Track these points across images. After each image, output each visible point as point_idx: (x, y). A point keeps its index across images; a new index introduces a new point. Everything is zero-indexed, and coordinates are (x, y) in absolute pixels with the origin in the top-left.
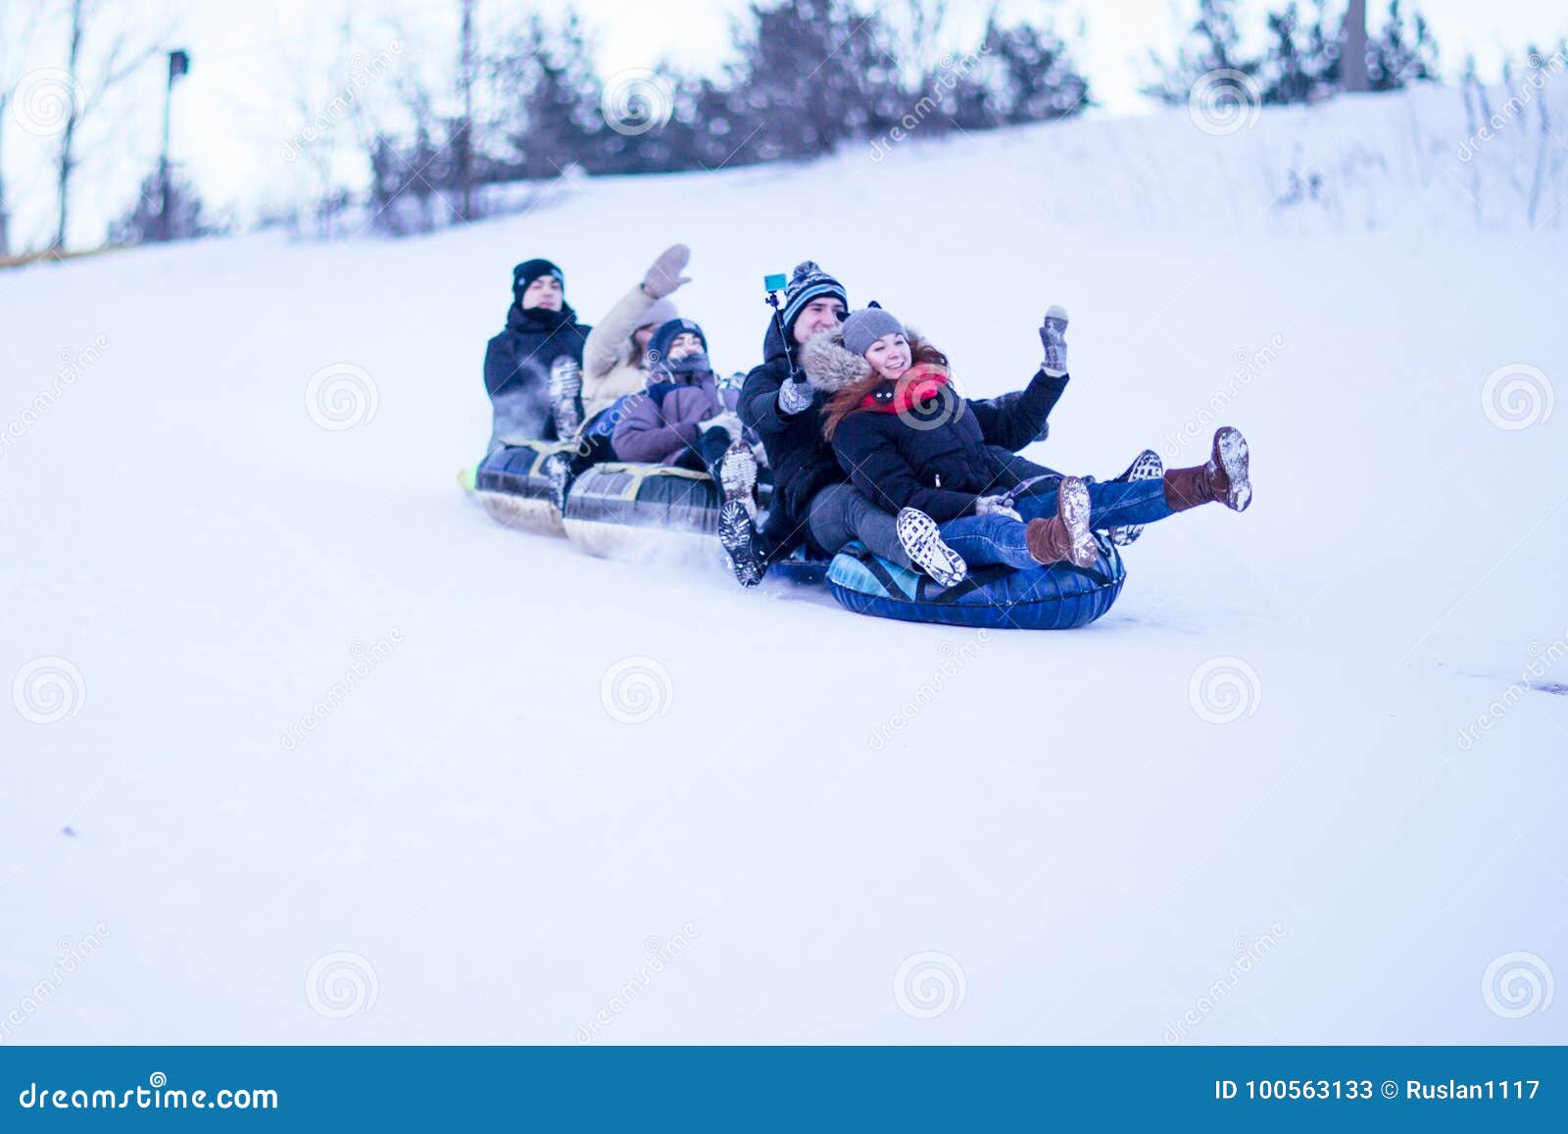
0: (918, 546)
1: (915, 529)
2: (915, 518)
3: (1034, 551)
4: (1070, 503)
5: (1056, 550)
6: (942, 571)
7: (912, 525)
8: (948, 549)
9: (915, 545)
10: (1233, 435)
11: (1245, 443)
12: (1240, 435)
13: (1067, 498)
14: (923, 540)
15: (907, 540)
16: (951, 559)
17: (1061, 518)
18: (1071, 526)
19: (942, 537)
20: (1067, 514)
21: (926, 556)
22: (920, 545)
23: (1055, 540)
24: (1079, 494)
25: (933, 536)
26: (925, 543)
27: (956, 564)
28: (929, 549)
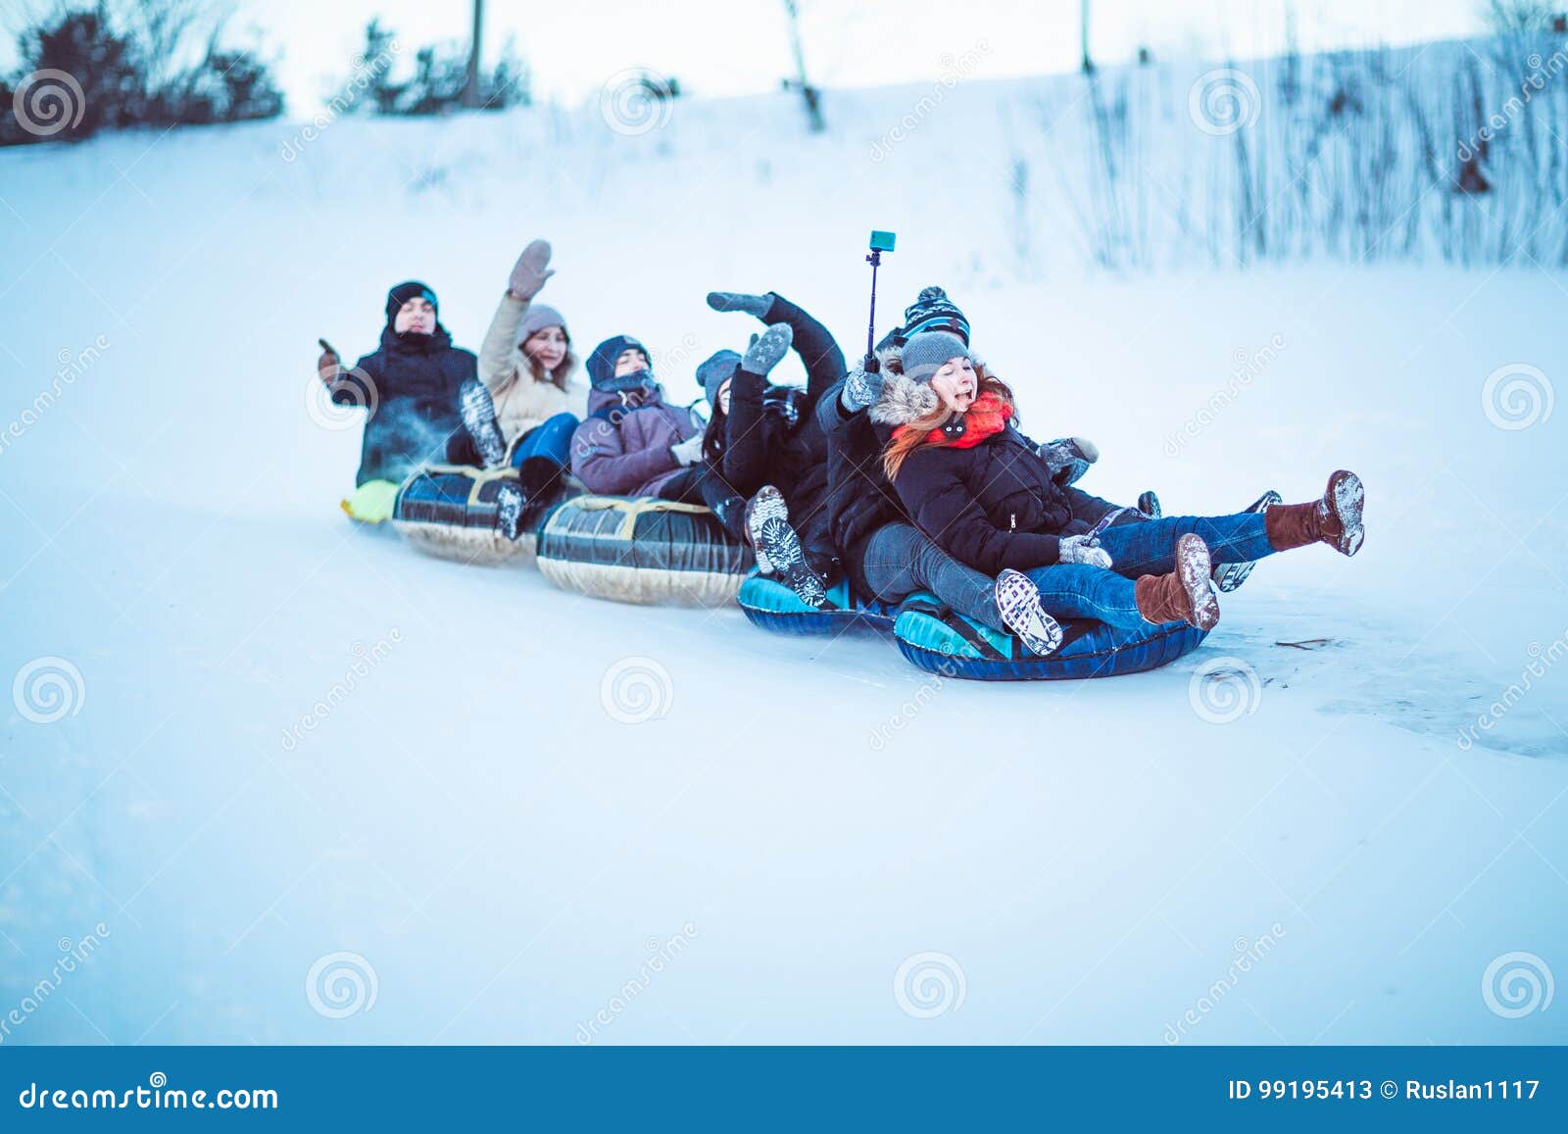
0: (1015, 613)
1: (1015, 594)
2: (1017, 581)
3: (1146, 612)
4: (1190, 565)
5: (1173, 612)
6: (1037, 639)
7: (1012, 589)
8: (1046, 616)
9: (1012, 611)
10: (1350, 480)
11: (1361, 487)
12: (1356, 479)
13: (1186, 560)
14: (1022, 606)
15: (1005, 605)
16: (1048, 626)
17: (1179, 579)
18: (1192, 589)
19: (1041, 603)
20: (1188, 578)
21: (1023, 623)
22: (1018, 611)
23: (1172, 603)
24: (1198, 554)
25: (1033, 602)
26: (1024, 609)
27: (1053, 632)
28: (1027, 615)
